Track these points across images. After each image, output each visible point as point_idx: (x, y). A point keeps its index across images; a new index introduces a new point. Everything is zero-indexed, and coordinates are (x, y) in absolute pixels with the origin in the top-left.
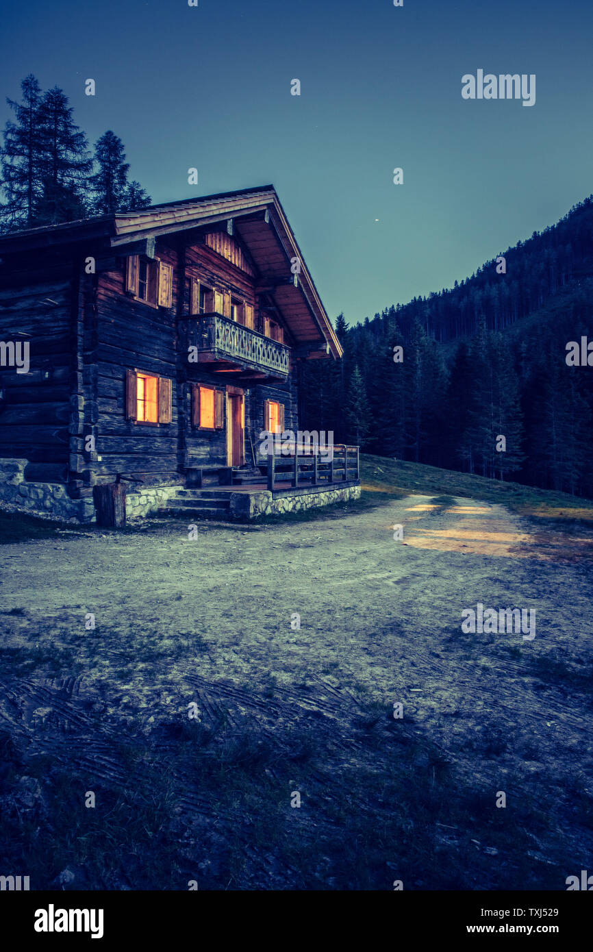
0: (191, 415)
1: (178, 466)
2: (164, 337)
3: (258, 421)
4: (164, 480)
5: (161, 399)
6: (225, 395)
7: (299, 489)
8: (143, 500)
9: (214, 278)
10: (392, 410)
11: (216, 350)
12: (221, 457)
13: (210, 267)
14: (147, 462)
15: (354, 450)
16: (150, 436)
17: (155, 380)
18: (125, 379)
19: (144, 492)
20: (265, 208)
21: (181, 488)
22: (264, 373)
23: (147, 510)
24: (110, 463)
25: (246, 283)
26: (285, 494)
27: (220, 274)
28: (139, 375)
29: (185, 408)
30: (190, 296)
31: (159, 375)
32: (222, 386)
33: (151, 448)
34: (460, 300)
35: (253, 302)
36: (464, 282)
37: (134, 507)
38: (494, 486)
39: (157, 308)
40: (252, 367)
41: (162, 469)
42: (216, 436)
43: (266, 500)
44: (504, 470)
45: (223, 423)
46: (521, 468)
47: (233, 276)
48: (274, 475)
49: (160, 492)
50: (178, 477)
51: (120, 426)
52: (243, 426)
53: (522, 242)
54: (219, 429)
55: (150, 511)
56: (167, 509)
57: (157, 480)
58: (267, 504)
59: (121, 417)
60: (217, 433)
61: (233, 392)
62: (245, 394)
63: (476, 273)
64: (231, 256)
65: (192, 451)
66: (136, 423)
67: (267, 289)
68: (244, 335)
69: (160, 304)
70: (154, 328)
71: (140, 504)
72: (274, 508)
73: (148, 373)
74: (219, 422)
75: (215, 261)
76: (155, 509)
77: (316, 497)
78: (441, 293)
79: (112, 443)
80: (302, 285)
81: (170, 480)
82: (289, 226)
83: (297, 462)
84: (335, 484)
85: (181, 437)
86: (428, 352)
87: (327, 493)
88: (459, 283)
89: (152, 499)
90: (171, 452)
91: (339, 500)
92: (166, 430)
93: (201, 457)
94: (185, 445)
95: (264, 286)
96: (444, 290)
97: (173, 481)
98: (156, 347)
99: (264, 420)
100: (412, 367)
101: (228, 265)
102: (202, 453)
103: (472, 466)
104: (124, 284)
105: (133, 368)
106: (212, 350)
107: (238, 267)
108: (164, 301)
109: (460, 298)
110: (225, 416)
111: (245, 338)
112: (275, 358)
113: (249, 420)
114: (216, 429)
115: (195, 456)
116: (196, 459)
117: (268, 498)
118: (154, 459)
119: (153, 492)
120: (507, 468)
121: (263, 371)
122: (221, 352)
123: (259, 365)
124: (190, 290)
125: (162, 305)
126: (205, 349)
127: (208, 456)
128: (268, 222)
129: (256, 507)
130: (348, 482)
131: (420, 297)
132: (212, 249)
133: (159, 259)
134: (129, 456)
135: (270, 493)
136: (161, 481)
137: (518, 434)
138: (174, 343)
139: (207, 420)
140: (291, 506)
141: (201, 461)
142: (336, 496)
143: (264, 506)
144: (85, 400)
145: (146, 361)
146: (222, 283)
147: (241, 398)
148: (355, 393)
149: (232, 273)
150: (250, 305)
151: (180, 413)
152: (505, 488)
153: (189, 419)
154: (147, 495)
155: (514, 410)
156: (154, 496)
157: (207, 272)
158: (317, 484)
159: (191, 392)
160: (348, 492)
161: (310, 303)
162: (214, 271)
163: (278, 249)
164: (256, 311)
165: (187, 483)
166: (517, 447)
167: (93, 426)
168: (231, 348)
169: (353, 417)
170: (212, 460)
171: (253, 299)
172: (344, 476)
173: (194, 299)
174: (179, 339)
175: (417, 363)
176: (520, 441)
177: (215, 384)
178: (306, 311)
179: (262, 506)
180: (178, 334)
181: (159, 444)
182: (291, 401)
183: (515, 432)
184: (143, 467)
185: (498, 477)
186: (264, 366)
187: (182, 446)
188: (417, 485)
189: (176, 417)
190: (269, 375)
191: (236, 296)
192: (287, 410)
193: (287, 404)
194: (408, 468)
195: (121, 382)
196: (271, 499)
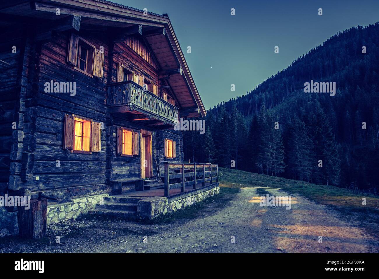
0: (116, 147)
1: (106, 180)
2: (98, 96)
3: (161, 151)
4: (94, 191)
5: (93, 136)
6: (140, 135)
7: (185, 193)
8: (75, 207)
9: (133, 66)
10: (225, 146)
11: (131, 104)
12: (137, 173)
13: (131, 59)
14: (81, 179)
15: (215, 166)
16: (84, 161)
17: (89, 123)
18: (63, 121)
19: (76, 201)
20: (163, 26)
21: (107, 195)
22: (164, 122)
23: (78, 214)
24: (48, 181)
25: (153, 72)
26: (176, 198)
27: (137, 65)
28: (76, 119)
29: (112, 141)
30: (117, 74)
31: (92, 120)
32: (138, 129)
33: (84, 169)
34: (249, 100)
35: (157, 84)
36: (251, 93)
37: (67, 212)
38: (274, 180)
39: (92, 77)
40: (155, 117)
41: (93, 183)
42: (134, 159)
43: (163, 204)
44: (277, 172)
45: (138, 151)
46: (285, 171)
47: (145, 67)
48: (169, 185)
49: (90, 200)
50: (106, 188)
51: (58, 154)
52: (151, 154)
53: (274, 75)
54: (135, 156)
55: (81, 214)
56: (94, 212)
57: (88, 191)
58: (164, 207)
59: (59, 148)
60: (135, 158)
61: (145, 133)
62: (152, 135)
63: (255, 88)
64: (144, 56)
65: (116, 170)
66: (72, 151)
67: (165, 76)
68: (150, 97)
69: (94, 74)
70: (89, 89)
71: (72, 210)
72: (169, 209)
73: (84, 118)
74: (136, 151)
75: (134, 56)
76: (86, 212)
77: (196, 197)
78: (241, 97)
79: (50, 167)
80: (185, 74)
81: (100, 190)
82: (177, 40)
83: (184, 175)
84: (206, 187)
85: (108, 161)
86: (240, 120)
87: (202, 193)
88: (249, 93)
89: (83, 205)
90: (101, 171)
91: (209, 196)
92: (97, 157)
93: (123, 173)
94: (111, 166)
95: (163, 75)
96: (242, 96)
97: (102, 191)
98: (91, 102)
99: (164, 150)
100: (233, 126)
101: (142, 60)
102: (124, 171)
103: (262, 171)
104: (66, 58)
105: (71, 114)
106: (128, 104)
107: (148, 63)
108: (97, 73)
109: (249, 99)
110: (140, 147)
111: (151, 99)
112: (170, 113)
113: (155, 150)
114: (134, 156)
115: (119, 173)
116: (119, 175)
117: (165, 202)
118: (87, 176)
119: (85, 200)
120: (279, 171)
121: (163, 120)
122: (134, 106)
123: (160, 117)
124: (117, 70)
125: (96, 75)
126: (124, 104)
127: (129, 173)
128: (165, 35)
129: (156, 211)
130: (213, 185)
131: (233, 99)
132: (132, 49)
133: (95, 47)
134: (65, 175)
135: (166, 199)
136: (92, 191)
137: (283, 155)
138: (105, 101)
139: (127, 150)
140: (181, 205)
141: (123, 176)
142: (207, 194)
143: (162, 208)
144: (25, 134)
145: (82, 110)
146: (139, 70)
147: (150, 138)
148: (208, 139)
149: (144, 66)
150: (155, 84)
151: (108, 145)
152: (279, 181)
153: (114, 149)
154: (79, 203)
155: (280, 144)
156: (85, 203)
157: (129, 62)
158: (196, 189)
159: (116, 132)
160: (213, 191)
161: (189, 85)
162: (133, 62)
163: (171, 53)
164: (158, 88)
165: (112, 191)
166: (283, 161)
167: (29, 154)
168: (141, 104)
169: (207, 150)
170: (131, 175)
171: (157, 82)
172: (211, 182)
173: (119, 76)
174: (108, 98)
175: (235, 125)
176: (284, 159)
177: (133, 128)
178: (187, 90)
179: (160, 209)
180: (107, 95)
181: (91, 165)
182: (179, 140)
183: (281, 155)
184: (77, 182)
185: (274, 175)
186: (163, 117)
187: (109, 166)
188: (240, 181)
189: (105, 148)
190: (166, 123)
191: (147, 78)
192: (177, 144)
193: (177, 141)
194: (234, 172)
195: (60, 123)
196: (167, 203)
